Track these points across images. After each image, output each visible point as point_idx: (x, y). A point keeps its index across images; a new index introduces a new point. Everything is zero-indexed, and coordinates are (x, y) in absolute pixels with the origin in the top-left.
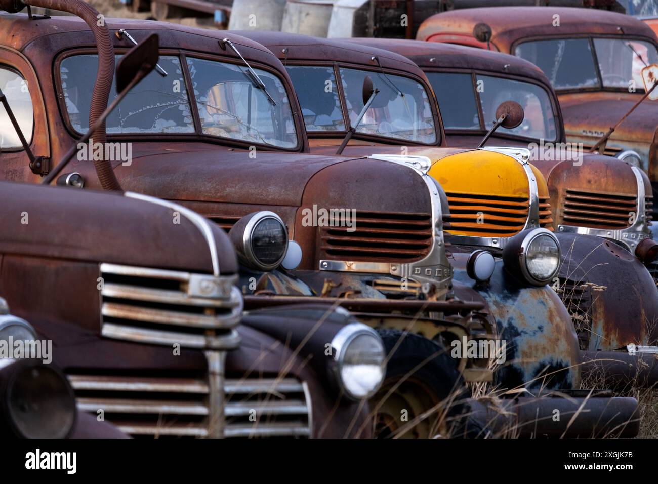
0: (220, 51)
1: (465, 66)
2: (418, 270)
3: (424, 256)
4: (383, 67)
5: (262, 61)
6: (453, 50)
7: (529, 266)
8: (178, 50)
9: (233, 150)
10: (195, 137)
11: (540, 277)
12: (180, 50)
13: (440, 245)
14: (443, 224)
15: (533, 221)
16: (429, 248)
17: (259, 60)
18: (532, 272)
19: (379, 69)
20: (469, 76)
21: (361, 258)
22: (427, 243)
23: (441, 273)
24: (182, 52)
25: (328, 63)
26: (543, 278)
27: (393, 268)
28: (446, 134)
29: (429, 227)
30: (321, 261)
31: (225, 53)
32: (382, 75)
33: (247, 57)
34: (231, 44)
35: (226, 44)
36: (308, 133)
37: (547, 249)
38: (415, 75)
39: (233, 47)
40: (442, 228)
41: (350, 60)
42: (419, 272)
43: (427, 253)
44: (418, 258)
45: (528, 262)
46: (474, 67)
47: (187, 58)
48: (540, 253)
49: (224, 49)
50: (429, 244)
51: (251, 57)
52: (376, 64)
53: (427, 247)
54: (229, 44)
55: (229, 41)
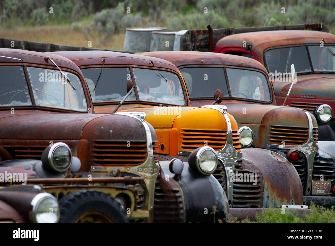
0: (45, 63)
1: (220, 63)
2: (140, 170)
3: (143, 162)
4: (155, 67)
5: (68, 67)
6: (214, 56)
7: (200, 166)
8: (22, 63)
9: (51, 113)
10: (32, 107)
11: (206, 171)
12: (23, 63)
13: (151, 156)
14: (152, 146)
15: (229, 142)
16: (146, 158)
17: (67, 67)
18: (202, 169)
19: (154, 68)
20: (222, 69)
21: (111, 165)
22: (144, 156)
23: (152, 170)
24: (24, 64)
25: (126, 66)
26: (208, 172)
27: (128, 169)
28: (191, 100)
29: (145, 148)
30: (91, 167)
31: (48, 64)
32: (155, 71)
33: (60, 66)
34: (51, 59)
35: (48, 60)
36: (93, 103)
37: (210, 157)
38: (172, 70)
39: (52, 61)
40: (152, 148)
41: (138, 64)
42: (141, 171)
43: (145, 161)
44: (140, 164)
45: (200, 164)
46: (225, 64)
47: (27, 67)
48: (206, 159)
49: (47, 62)
50: (146, 156)
51: (62, 66)
52: (152, 65)
53: (144, 158)
54: (50, 60)
55: (49, 58)
